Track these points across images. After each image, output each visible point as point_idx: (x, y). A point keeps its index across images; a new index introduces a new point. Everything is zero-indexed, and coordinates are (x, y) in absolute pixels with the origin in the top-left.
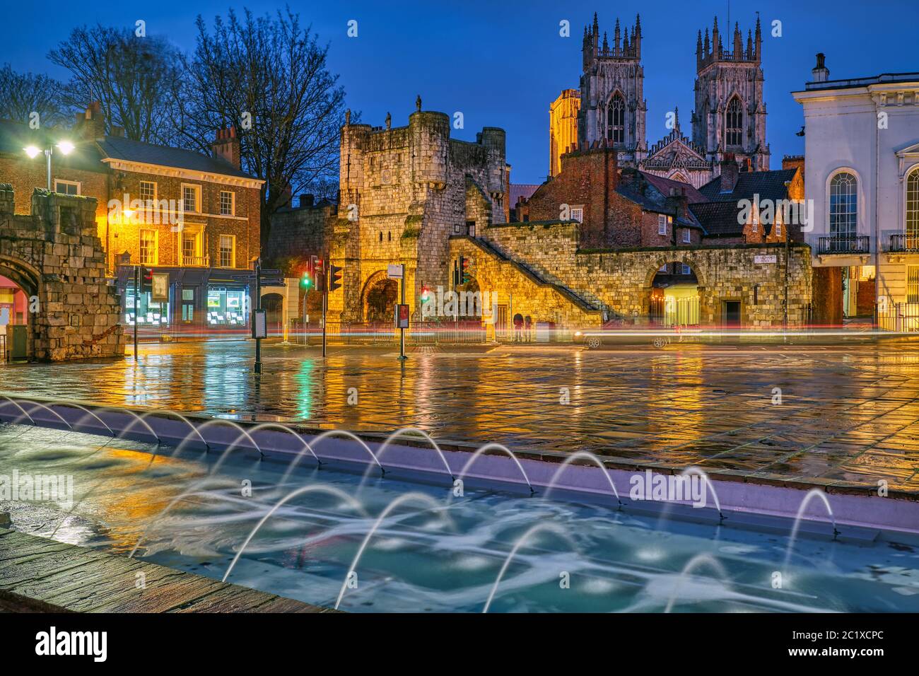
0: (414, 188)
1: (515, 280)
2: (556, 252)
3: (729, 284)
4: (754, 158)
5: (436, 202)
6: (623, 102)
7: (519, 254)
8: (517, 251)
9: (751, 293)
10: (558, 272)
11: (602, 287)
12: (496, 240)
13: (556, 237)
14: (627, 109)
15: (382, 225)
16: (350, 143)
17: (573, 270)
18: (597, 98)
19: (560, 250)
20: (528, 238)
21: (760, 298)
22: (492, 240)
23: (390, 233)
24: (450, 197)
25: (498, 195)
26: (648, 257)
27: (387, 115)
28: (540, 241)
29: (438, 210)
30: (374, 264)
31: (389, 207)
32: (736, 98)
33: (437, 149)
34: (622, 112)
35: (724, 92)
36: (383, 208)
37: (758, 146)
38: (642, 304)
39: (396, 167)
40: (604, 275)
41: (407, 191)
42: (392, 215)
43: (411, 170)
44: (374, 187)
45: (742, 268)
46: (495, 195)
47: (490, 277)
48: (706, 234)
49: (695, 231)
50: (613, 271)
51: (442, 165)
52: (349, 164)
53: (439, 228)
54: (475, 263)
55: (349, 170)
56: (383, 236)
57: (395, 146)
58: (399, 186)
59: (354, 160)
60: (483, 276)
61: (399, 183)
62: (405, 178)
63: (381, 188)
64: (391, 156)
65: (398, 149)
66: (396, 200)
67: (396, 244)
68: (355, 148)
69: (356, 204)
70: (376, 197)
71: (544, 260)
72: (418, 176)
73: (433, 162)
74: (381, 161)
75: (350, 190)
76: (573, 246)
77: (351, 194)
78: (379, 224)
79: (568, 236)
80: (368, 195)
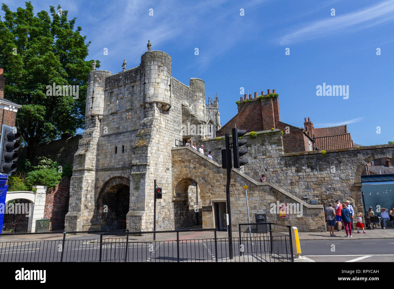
0: (145, 108)
2: (264, 157)
5: (162, 119)
10: (267, 173)
15: (117, 141)
16: (94, 82)
17: (282, 170)
19: (268, 154)
23: (123, 147)
24: (172, 118)
29: (163, 126)
30: (110, 172)
31: (124, 127)
33: (164, 78)
36: (118, 128)
38: (354, 197)
39: (130, 96)
41: (138, 112)
42: (125, 132)
43: (142, 94)
44: (112, 114)
47: (209, 179)
50: (321, 169)
51: (167, 90)
52: (93, 98)
53: (164, 140)
54: (195, 168)
55: (93, 102)
56: (118, 149)
57: (129, 81)
58: (131, 109)
59: (97, 95)
60: (203, 178)
61: (132, 107)
62: (137, 103)
63: (117, 113)
64: (126, 88)
65: (131, 82)
66: (129, 121)
67: (128, 155)
68: (98, 87)
69: (97, 127)
70: (113, 121)
71: (254, 163)
72: (149, 97)
73: (161, 87)
74: (118, 94)
75: (93, 117)
76: (279, 150)
77: (93, 120)
78: (114, 140)
79: (274, 143)
80: (106, 120)
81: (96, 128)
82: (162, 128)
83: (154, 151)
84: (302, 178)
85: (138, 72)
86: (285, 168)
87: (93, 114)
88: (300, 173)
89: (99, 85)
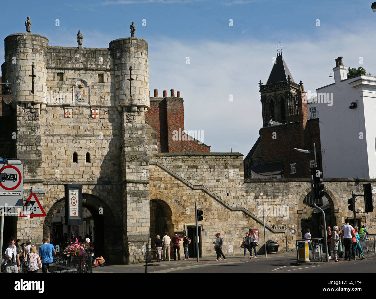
1: (208, 203)
2: (227, 180)
10: (229, 197)
13: (226, 167)
15: (76, 145)
16: (33, 52)
17: (243, 196)
19: (230, 178)
20: (200, 167)
23: (88, 155)
26: (300, 186)
28: (212, 170)
31: (86, 128)
36: (77, 128)
38: (297, 223)
40: (267, 200)
42: (90, 136)
44: (63, 106)
47: (182, 202)
50: (275, 197)
52: (33, 76)
54: (166, 188)
55: (33, 83)
56: (79, 158)
57: (94, 66)
58: (100, 107)
59: (39, 72)
60: (175, 200)
63: (74, 107)
64: (88, 75)
65: (98, 69)
66: (95, 120)
71: (216, 187)
72: (139, 99)
74: (75, 79)
75: (33, 104)
76: (241, 175)
77: (33, 109)
78: (72, 144)
79: (237, 167)
80: (52, 112)
84: (259, 204)
86: (246, 193)
87: (35, 101)
88: (257, 199)
89: (40, 59)
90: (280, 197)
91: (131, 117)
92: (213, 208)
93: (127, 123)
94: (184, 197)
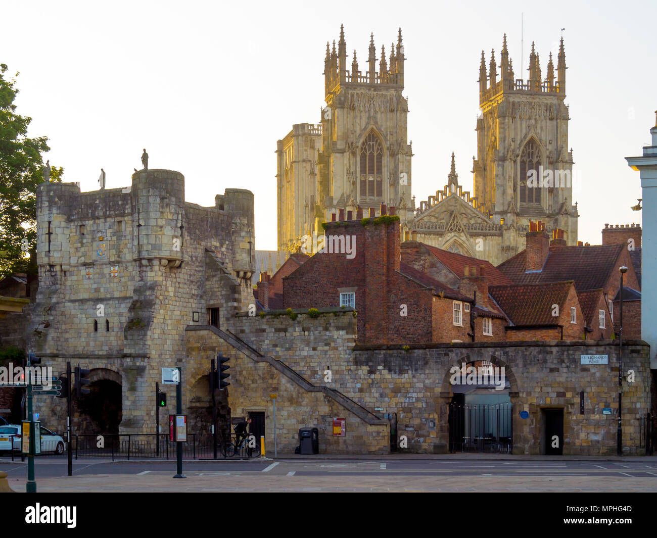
0: (141, 266)
1: (275, 381)
2: (327, 348)
3: (549, 389)
4: (556, 220)
5: (169, 283)
6: (379, 145)
7: (278, 349)
8: (275, 346)
9: (577, 400)
11: (388, 391)
12: (247, 331)
13: (326, 329)
14: (386, 153)
15: (96, 311)
16: (50, 205)
17: (350, 370)
18: (345, 137)
19: (333, 344)
20: (290, 330)
21: (588, 404)
22: (242, 331)
23: (107, 322)
24: (186, 277)
25: (245, 273)
26: (447, 354)
27: (100, 172)
28: (306, 333)
29: (172, 294)
31: (107, 289)
32: (532, 142)
33: (170, 217)
34: (380, 156)
35: (516, 134)
36: (97, 290)
37: (563, 204)
38: (439, 412)
40: (389, 376)
41: (130, 268)
42: (110, 299)
43: (136, 243)
44: (85, 264)
45: (565, 370)
46: (242, 274)
48: (511, 325)
49: (498, 322)
50: (401, 372)
51: (177, 237)
52: (50, 234)
53: (173, 316)
55: (50, 241)
56: (99, 326)
57: (112, 212)
58: (119, 262)
59: (57, 228)
61: (119, 259)
62: (127, 252)
63: (94, 265)
64: (107, 224)
65: (116, 216)
66: (116, 280)
67: (116, 336)
68: (57, 214)
69: (61, 285)
70: (87, 277)
71: (312, 357)
72: (147, 250)
73: (165, 233)
74: (94, 231)
75: (52, 266)
76: (349, 340)
77: (53, 271)
78: (92, 310)
79: (342, 328)
80: (76, 273)
81: (58, 286)
82: (169, 298)
83: (156, 336)
84: (377, 383)
85: (128, 199)
86: (355, 367)
87: (50, 263)
88: (373, 375)
89: (58, 212)
90: (410, 372)
91: (144, 274)
92: (282, 388)
93: (140, 281)
94: (244, 373)
